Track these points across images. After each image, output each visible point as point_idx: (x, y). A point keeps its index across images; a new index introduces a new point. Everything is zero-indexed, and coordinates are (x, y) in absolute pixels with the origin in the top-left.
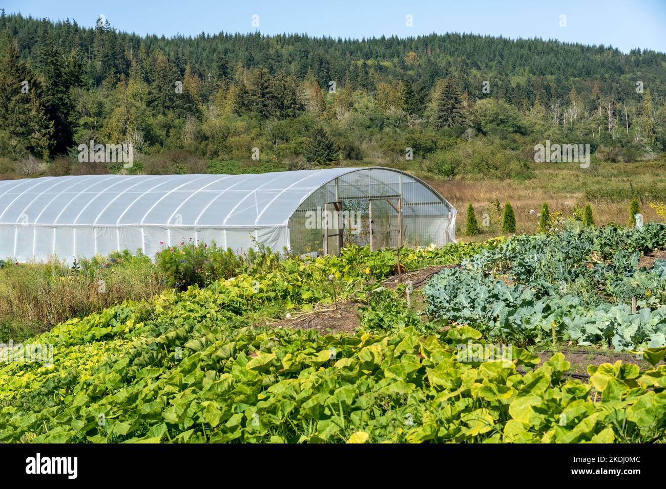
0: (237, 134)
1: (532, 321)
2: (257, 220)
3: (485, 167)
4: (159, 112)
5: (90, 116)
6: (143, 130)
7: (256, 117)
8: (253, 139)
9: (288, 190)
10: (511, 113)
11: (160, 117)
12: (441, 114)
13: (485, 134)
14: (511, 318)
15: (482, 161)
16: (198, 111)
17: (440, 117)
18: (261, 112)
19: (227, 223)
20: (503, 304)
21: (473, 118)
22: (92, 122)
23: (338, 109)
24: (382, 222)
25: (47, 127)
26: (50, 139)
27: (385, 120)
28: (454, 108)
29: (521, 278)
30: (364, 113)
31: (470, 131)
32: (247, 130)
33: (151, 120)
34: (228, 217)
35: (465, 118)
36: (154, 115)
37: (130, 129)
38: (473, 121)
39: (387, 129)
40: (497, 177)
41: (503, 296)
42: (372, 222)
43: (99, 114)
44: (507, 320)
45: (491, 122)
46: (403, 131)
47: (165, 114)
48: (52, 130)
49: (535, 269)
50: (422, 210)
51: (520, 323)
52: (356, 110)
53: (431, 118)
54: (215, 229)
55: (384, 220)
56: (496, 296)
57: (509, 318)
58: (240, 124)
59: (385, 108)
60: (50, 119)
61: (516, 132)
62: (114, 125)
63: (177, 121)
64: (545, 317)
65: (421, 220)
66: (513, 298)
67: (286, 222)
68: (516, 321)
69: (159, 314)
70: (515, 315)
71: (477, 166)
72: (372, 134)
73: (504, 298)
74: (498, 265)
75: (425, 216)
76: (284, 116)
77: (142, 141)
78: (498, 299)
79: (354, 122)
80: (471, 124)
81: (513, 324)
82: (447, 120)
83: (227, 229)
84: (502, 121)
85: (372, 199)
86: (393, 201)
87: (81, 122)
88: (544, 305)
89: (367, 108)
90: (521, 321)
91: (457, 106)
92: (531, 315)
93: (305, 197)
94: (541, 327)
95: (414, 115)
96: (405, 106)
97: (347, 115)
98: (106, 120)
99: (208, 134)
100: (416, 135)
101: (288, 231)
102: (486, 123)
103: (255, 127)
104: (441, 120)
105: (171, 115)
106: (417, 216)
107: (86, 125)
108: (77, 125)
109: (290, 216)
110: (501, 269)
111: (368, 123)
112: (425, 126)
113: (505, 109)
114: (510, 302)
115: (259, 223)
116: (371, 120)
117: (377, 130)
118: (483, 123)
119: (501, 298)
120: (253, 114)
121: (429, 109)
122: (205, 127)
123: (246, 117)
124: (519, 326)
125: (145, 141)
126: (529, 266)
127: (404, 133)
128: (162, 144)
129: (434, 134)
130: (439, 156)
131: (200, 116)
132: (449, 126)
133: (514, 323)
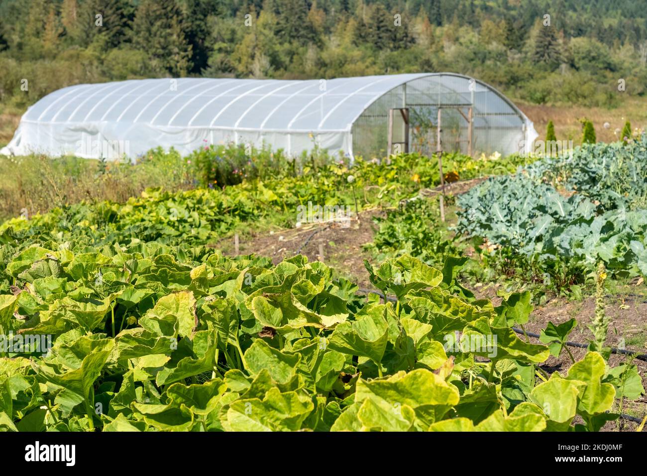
0: (353, 61)
1: (585, 245)
2: (320, 125)
3: (574, 96)
4: (285, 41)
5: (224, 41)
6: (270, 56)
7: (371, 48)
8: (367, 67)
9: (355, 95)
10: (602, 51)
11: (287, 46)
12: (538, 50)
13: (577, 69)
14: (556, 240)
15: (572, 90)
16: (320, 40)
17: (537, 53)
18: (376, 43)
19: (292, 127)
20: (551, 219)
21: (567, 54)
22: (226, 48)
23: (446, 43)
24: (452, 132)
25: (186, 50)
26: (188, 61)
27: (487, 54)
28: (550, 44)
29: (583, 188)
30: (468, 47)
31: (563, 66)
32: (363, 59)
33: (278, 47)
34: (293, 121)
35: (560, 54)
36: (281, 44)
37: (258, 54)
38: (567, 57)
39: (488, 62)
40: (585, 105)
41: (551, 208)
42: (441, 131)
43: (232, 40)
44: (550, 242)
45: (584, 58)
46: (503, 64)
47: (290, 43)
48: (190, 53)
49: (601, 177)
50: (495, 120)
51: (568, 247)
52: (461, 44)
53: (529, 54)
54: (279, 133)
55: (454, 130)
56: (542, 209)
57: (554, 239)
58: (356, 53)
59: (488, 43)
60: (189, 43)
61: (606, 68)
62: (244, 51)
63: (301, 50)
64: (604, 240)
65: (493, 132)
66: (565, 211)
67: (349, 127)
68: (562, 244)
69: (124, 216)
70: (563, 235)
71: (567, 94)
72: (475, 66)
73: (554, 209)
74: (561, 175)
75: (497, 128)
76: (396, 48)
77: (268, 65)
78: (546, 212)
79: (459, 55)
80: (566, 60)
81: (558, 248)
82: (543, 56)
83: (292, 134)
84: (594, 58)
85: (442, 106)
86: (464, 110)
87: (216, 47)
88: (604, 223)
89: (471, 43)
90: (570, 244)
91: (553, 43)
92: (585, 236)
93: (371, 102)
94: (598, 254)
95: (513, 50)
96: (506, 42)
97: (453, 48)
98: (237, 46)
99: (327, 61)
100: (514, 69)
101: (350, 137)
102: (579, 59)
103: (370, 57)
104: (538, 55)
105: (296, 43)
106: (489, 128)
107: (220, 50)
108: (212, 50)
109: (354, 121)
110: (565, 179)
111: (472, 56)
112: (523, 60)
113: (597, 48)
114: (560, 216)
115: (323, 127)
116: (475, 53)
117: (479, 62)
118: (576, 60)
119: (550, 211)
120: (369, 45)
121: (527, 45)
122: (325, 55)
123: (362, 48)
124: (567, 251)
125: (271, 65)
126: (594, 173)
127: (503, 67)
128: (286, 69)
129: (531, 68)
130: (532, 85)
131: (321, 46)
132: (545, 61)
133: (560, 246)
